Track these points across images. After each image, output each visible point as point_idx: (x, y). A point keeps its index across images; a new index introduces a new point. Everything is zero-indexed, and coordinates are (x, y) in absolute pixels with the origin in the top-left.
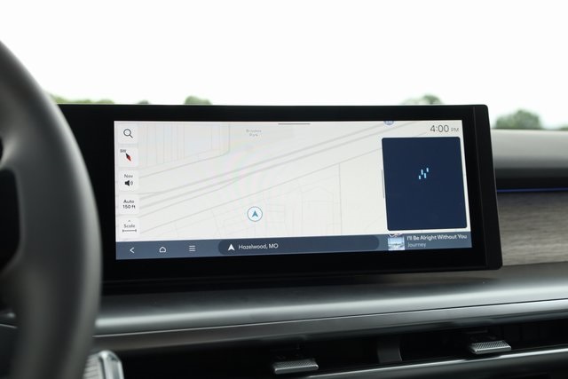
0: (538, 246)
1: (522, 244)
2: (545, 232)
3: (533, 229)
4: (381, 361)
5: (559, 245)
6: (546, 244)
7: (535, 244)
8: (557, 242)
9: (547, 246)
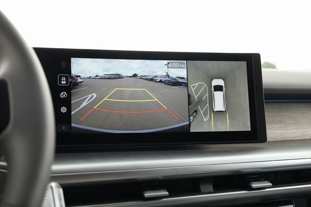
0: (285, 131)
1: (276, 130)
2: (288, 123)
3: (282, 122)
4: (202, 192)
5: (296, 131)
6: (288, 130)
7: (283, 130)
8: (295, 129)
9: (289, 131)
